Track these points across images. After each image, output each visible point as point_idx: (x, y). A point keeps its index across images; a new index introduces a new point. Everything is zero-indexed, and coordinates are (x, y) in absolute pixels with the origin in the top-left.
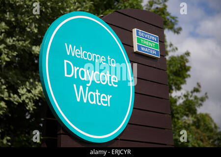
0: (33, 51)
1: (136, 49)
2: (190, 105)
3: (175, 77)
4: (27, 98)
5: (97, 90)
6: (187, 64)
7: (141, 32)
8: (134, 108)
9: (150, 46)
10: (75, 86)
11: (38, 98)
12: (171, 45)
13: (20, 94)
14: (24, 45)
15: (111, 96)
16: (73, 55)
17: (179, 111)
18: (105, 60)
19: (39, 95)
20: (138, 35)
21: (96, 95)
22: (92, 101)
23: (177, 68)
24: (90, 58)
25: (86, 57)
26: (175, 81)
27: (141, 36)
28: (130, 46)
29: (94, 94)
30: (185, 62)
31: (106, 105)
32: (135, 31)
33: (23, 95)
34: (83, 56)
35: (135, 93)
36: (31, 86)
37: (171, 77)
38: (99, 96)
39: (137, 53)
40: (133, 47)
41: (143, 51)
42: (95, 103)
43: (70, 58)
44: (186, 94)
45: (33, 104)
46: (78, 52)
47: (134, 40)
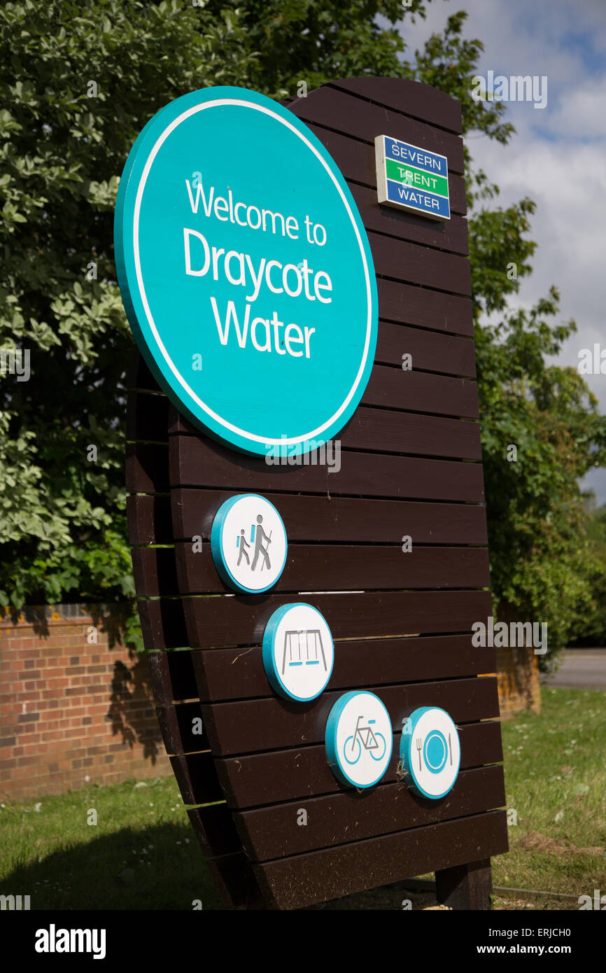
0: (92, 196)
1: (383, 196)
2: (527, 349)
3: (487, 271)
4: (75, 328)
5: (275, 315)
6: (524, 236)
7: (398, 144)
8: (375, 363)
9: (425, 187)
10: (213, 300)
11: (102, 329)
12: (481, 178)
13: (57, 317)
14: (67, 176)
15: (313, 330)
16: (208, 214)
17: (496, 364)
18: (297, 228)
19: (108, 321)
20: (389, 153)
21: (272, 327)
22: (262, 342)
23: (496, 247)
24: (255, 221)
25: (243, 218)
26: (488, 282)
27: (399, 158)
28: (368, 186)
29: (266, 324)
30: (520, 228)
31: (300, 354)
32: (381, 141)
33: (65, 318)
34: (234, 218)
35: (380, 320)
36: (88, 296)
37: (478, 270)
38: (282, 330)
39: (385, 207)
40: (375, 189)
41: (403, 200)
42: (270, 350)
43: (199, 221)
44: (516, 317)
45: (90, 345)
46: (221, 204)
47: (377, 170)
